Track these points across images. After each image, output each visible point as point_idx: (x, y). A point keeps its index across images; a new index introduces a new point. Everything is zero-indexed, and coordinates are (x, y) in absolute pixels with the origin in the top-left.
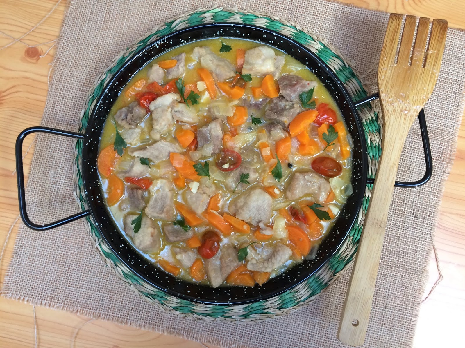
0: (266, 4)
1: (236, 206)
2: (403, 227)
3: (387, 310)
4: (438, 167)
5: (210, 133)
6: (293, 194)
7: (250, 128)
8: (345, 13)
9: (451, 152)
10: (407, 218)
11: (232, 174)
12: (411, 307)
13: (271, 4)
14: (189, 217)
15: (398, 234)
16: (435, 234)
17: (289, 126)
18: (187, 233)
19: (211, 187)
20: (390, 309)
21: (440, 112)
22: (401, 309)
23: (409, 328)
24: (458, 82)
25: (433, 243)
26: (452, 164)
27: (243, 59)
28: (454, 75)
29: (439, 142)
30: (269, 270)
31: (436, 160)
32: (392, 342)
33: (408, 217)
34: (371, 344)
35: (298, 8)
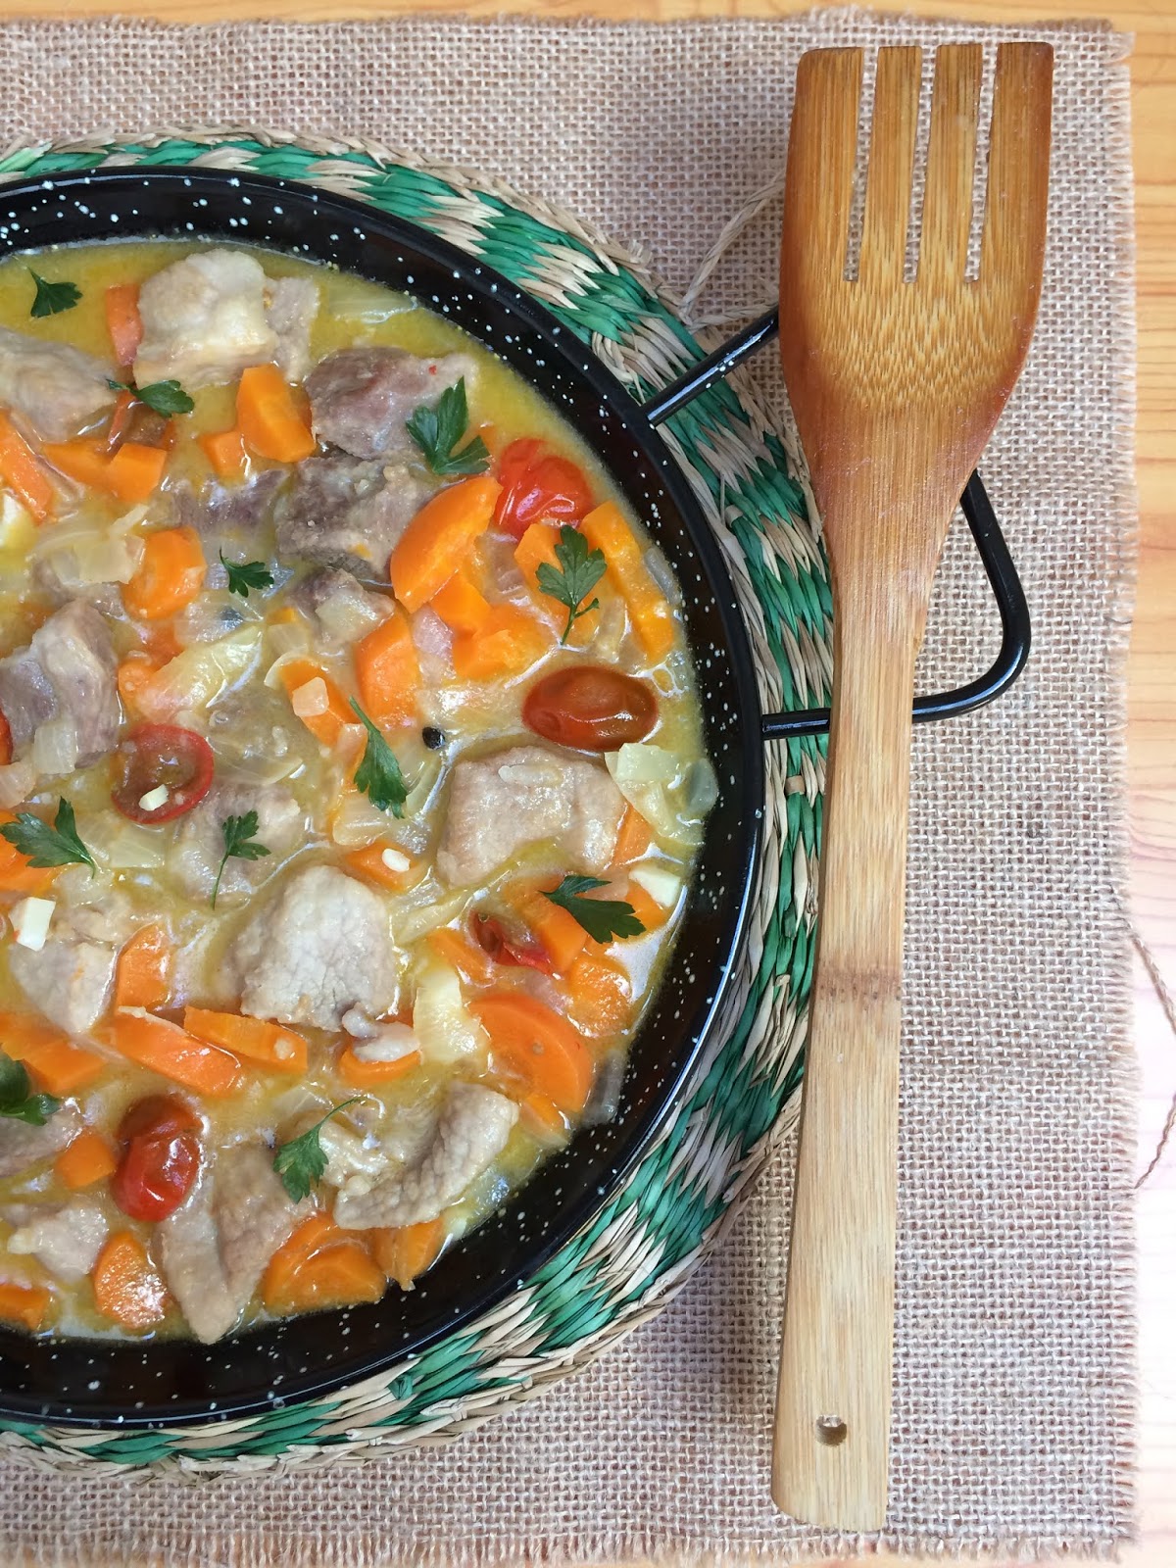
0: (231, 88)
1: (234, 961)
2: (992, 888)
3: (998, 1251)
4: (1078, 606)
5: (46, 672)
6: (461, 858)
7: (229, 615)
8: (563, 57)
9: (1117, 532)
10: (997, 848)
11: (191, 829)
12: (1097, 1218)
13: (252, 83)
14: (36, 1059)
15: (974, 922)
16: (1127, 886)
17: (387, 567)
18: (47, 1130)
19: (110, 904)
20: (1012, 1245)
21: (1042, 376)
22: (1058, 1236)
23: (1109, 1306)
24: (1087, 240)
25: (1126, 928)
26: (1131, 580)
27: (133, 324)
28: (1065, 212)
29: (1062, 502)
30: (428, 1212)
31: (1063, 577)
32: (1050, 1383)
33: (1001, 842)
34: (965, 1412)
35: (368, 77)
